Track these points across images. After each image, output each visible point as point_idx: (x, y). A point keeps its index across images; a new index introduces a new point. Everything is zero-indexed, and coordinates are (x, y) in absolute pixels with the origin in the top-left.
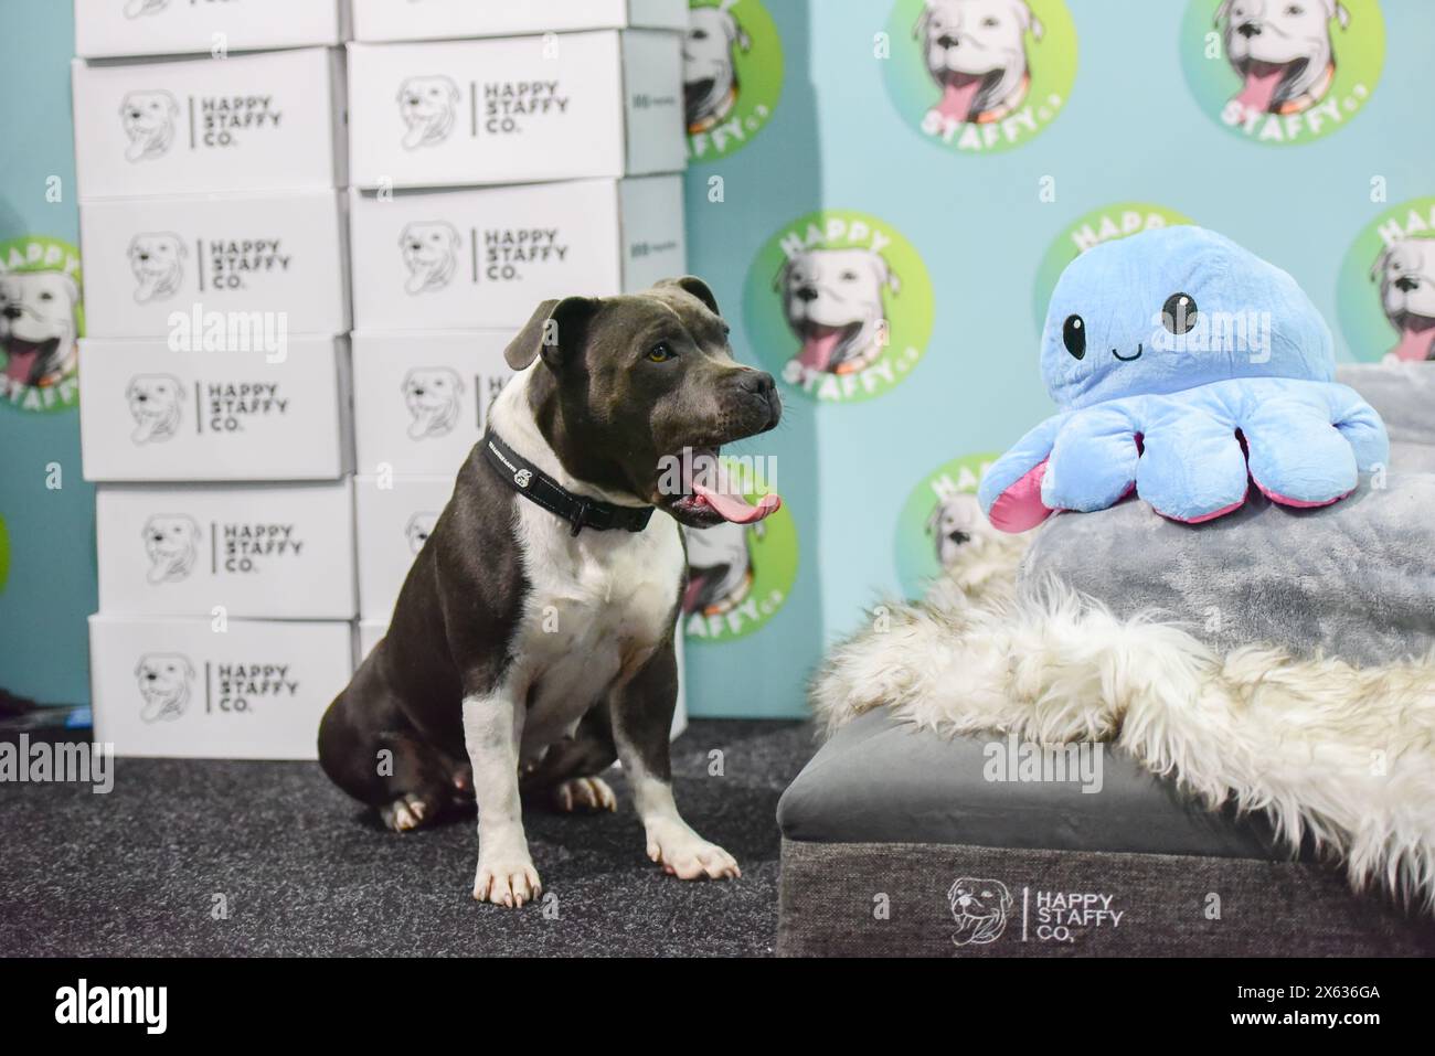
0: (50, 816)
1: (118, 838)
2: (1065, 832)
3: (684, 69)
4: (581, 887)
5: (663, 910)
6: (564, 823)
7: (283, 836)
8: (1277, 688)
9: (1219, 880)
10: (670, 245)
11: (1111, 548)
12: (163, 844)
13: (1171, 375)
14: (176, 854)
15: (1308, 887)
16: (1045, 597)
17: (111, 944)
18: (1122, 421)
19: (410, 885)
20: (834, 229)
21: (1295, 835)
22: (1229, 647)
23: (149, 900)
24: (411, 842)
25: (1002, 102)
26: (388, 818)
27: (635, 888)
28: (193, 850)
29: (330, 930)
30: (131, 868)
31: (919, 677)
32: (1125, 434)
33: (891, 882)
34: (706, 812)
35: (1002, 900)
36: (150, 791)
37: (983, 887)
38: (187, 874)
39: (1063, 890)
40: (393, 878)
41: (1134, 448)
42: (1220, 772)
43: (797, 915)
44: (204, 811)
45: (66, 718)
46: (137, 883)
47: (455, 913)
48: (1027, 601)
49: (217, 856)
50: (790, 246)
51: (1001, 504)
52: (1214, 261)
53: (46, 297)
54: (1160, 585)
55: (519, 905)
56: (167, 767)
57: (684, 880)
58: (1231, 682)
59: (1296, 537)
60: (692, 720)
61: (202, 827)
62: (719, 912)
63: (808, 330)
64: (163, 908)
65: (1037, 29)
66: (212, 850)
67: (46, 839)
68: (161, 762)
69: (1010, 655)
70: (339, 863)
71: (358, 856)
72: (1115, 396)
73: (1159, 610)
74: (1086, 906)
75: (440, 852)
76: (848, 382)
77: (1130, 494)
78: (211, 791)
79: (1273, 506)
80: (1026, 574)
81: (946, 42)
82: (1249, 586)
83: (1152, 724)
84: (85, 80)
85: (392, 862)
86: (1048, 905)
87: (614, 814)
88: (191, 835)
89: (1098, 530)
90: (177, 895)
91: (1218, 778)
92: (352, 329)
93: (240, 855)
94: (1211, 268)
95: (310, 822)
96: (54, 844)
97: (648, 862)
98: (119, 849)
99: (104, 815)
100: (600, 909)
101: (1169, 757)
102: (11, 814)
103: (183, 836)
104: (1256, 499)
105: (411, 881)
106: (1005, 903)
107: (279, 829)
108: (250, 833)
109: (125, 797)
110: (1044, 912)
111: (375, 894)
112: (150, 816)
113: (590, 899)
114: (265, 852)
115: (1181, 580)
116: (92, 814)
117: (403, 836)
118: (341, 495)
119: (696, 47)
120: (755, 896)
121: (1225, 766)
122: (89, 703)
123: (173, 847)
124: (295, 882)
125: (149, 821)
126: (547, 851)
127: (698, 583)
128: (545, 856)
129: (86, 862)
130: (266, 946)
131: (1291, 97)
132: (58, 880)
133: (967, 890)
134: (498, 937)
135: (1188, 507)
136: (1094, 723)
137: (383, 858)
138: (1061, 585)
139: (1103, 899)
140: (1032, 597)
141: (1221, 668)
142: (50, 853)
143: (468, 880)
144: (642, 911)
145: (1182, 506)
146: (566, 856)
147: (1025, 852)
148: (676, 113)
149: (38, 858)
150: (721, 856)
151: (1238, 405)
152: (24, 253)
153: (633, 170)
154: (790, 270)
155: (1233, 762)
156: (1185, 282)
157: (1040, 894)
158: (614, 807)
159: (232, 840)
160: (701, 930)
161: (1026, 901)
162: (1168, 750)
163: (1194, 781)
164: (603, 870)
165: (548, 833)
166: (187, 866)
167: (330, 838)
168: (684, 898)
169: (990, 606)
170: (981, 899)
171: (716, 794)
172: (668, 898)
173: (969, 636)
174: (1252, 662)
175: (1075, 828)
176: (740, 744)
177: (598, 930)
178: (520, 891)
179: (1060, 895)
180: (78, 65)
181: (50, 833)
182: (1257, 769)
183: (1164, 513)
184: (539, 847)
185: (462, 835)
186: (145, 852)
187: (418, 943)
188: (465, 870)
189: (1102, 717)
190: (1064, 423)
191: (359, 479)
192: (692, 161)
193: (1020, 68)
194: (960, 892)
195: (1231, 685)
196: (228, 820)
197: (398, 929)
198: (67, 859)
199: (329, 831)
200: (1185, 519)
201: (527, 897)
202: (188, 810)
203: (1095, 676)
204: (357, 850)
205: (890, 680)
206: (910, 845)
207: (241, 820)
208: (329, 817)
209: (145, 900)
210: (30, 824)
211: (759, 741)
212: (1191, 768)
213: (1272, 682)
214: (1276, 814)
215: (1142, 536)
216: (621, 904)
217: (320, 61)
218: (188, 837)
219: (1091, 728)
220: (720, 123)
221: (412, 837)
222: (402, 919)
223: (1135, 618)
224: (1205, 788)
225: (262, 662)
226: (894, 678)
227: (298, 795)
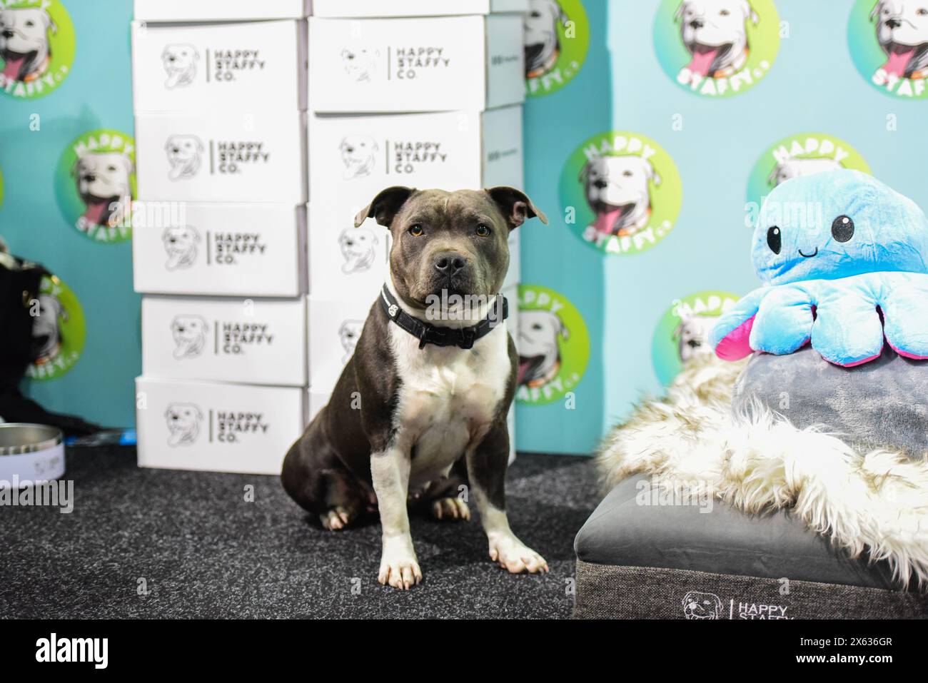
0: (110, 511)
1: (153, 528)
2: (758, 565)
3: (525, 37)
4: (447, 575)
5: (500, 594)
6: (436, 528)
7: (258, 531)
8: (897, 480)
9: (856, 600)
10: (513, 152)
11: (794, 381)
12: (182, 534)
13: (836, 268)
14: (190, 541)
15: (913, 607)
16: (750, 412)
17: (150, 607)
18: (804, 297)
19: (338, 570)
20: (619, 142)
21: (906, 576)
22: (868, 447)
23: (173, 575)
24: (338, 538)
25: (730, 65)
26: (325, 522)
27: (481, 577)
28: (201, 539)
29: (288, 601)
30: (163, 551)
31: (667, 458)
32: (805, 306)
33: (647, 592)
34: (527, 523)
35: (717, 607)
36: (174, 495)
37: (705, 597)
38: (197, 557)
39: (756, 602)
40: (328, 564)
41: (810, 315)
42: (859, 533)
43: (585, 609)
44: (208, 510)
45: (120, 437)
46: (165, 562)
47: (367, 592)
48: (739, 415)
49: (216, 544)
50: (590, 153)
51: (723, 344)
52: (866, 195)
53: (112, 169)
54: (824, 406)
55: (407, 588)
56: (184, 477)
57: (512, 574)
58: (868, 473)
59: (913, 379)
60: (519, 454)
61: (206, 522)
62: (534, 597)
63: (600, 207)
64: (183, 581)
65: (755, 18)
66: (213, 539)
67: (108, 528)
68: (180, 472)
69: (726, 449)
70: (294, 552)
71: (306, 547)
72: (799, 279)
73: (824, 425)
74: (770, 613)
75: (357, 546)
76: (625, 241)
77: (807, 345)
78: (212, 495)
79: (899, 357)
80: (738, 393)
81: (695, 24)
82: (882, 409)
83: (817, 500)
84: (141, 36)
85: (327, 552)
86: (746, 611)
87: (467, 522)
88: (199, 527)
89: (785, 367)
90: (191, 572)
91: (858, 538)
92: (308, 201)
93: (231, 544)
94: (864, 200)
95: (275, 521)
96: (113, 531)
97: (490, 559)
98: (154, 537)
99: (145, 510)
100: (459, 593)
101: (827, 522)
102: (86, 508)
103: (194, 528)
104: (888, 352)
105: (339, 567)
106: (718, 609)
107: (256, 525)
108: (237, 528)
109: (157, 498)
110: (743, 615)
111: (316, 576)
112: (174, 512)
113: (453, 585)
114: (246, 542)
115: (838, 404)
116: (136, 510)
117: (334, 533)
118: (298, 307)
119: (533, 23)
120: (558, 587)
121: (862, 530)
122: (134, 427)
123: (188, 536)
124: (265, 565)
125: (173, 516)
126: (425, 549)
127: (525, 366)
128: (425, 551)
129: (133, 545)
130: (247, 612)
131: (919, 68)
132: (116, 558)
133: (694, 599)
134: (394, 610)
135: (844, 356)
136: (779, 495)
137: (321, 549)
138: (761, 405)
139: (781, 609)
140: (742, 412)
141: (862, 463)
142: (111, 537)
143: (375, 568)
144: (486, 595)
145: (840, 356)
146: (437, 552)
147: (732, 577)
148: (519, 65)
149: (102, 541)
150: (536, 558)
151: (878, 290)
152: (98, 140)
153: (491, 106)
154: (589, 168)
155: (868, 528)
156: (847, 208)
157: (741, 604)
158: (468, 518)
159: (225, 532)
160: (523, 611)
161: (731, 607)
162: (826, 517)
163: (843, 537)
164: (461, 564)
165: (427, 535)
166: (197, 550)
167: (287, 533)
168: (512, 587)
169: (714, 405)
170: (703, 605)
171: (534, 509)
172: (502, 586)
173: (700, 434)
174: (882, 460)
175: (764, 563)
176: (549, 473)
177: (458, 608)
178: (408, 579)
179: (754, 605)
180: (136, 25)
181: (111, 523)
182: (883, 533)
183: (828, 359)
184: (420, 544)
185: (372, 534)
186: (170, 539)
187: (344, 613)
188: (373, 561)
189: (784, 492)
190: (766, 294)
191: (310, 297)
192: (529, 96)
193: (743, 43)
194: (690, 600)
195: (868, 475)
196: (223, 518)
197: (331, 603)
198: (121, 543)
199: (286, 528)
200: (842, 364)
201: (412, 583)
202: (198, 510)
203: (781, 466)
204: (305, 543)
205: (648, 458)
206: (659, 569)
207: (231, 518)
208: (288, 517)
209: (170, 575)
210: (97, 516)
211: (561, 471)
212: (840, 530)
213: (895, 476)
214: (894, 563)
215: (814, 374)
216: (473, 589)
217: (291, 28)
218: (198, 529)
219: (777, 499)
220: (547, 72)
221: (340, 535)
222: (333, 595)
223: (809, 429)
224: (850, 543)
225: (245, 411)
226: (651, 457)
227: (267, 500)
